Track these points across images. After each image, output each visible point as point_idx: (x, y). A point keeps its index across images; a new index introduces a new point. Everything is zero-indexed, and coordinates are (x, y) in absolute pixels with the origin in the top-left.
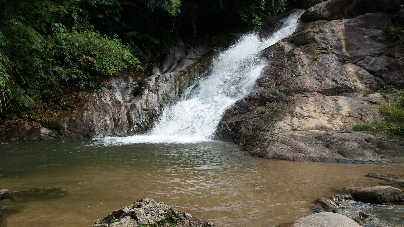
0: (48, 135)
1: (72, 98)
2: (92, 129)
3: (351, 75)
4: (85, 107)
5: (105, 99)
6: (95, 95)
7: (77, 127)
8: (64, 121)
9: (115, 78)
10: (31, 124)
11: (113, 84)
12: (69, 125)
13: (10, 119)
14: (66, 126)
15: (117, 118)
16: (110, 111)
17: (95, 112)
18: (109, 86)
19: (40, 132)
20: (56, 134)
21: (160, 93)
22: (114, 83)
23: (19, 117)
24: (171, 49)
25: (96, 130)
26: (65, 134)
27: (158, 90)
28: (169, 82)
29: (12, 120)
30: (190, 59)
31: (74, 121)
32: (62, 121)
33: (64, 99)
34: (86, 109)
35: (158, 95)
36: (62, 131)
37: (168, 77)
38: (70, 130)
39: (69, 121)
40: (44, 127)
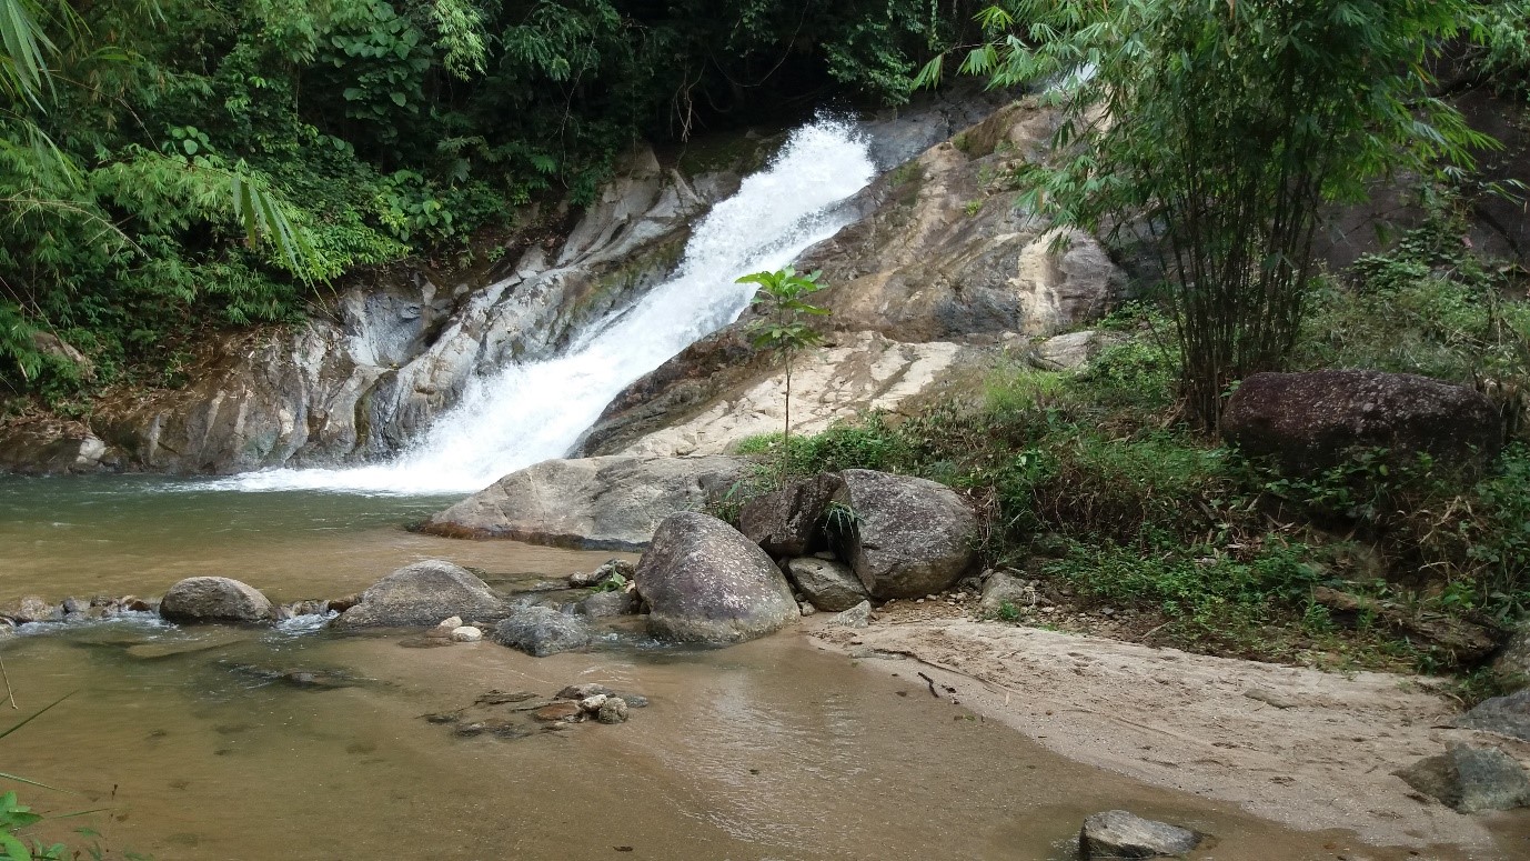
0: (99, 461)
1: (205, 352)
2: (226, 447)
3: (1028, 266)
4: (225, 381)
5: (306, 355)
6: (275, 342)
7: (187, 439)
8: (153, 420)
9: (364, 291)
10: (64, 429)
11: (355, 307)
12: (166, 433)
13: (15, 413)
14: (156, 435)
15: (319, 416)
16: (304, 393)
17: (250, 394)
18: (336, 316)
19: (78, 450)
20: (121, 459)
21: (492, 337)
22: (359, 305)
23: (41, 408)
24: (610, 187)
25: (238, 449)
26: (147, 460)
27: (490, 328)
28: (540, 300)
29: (21, 415)
30: (656, 220)
31: (181, 422)
32: (146, 422)
33: (181, 357)
34: (228, 387)
35: (483, 344)
36: (140, 452)
37: (544, 283)
38: (166, 448)
39: (169, 421)
40: (99, 435)
